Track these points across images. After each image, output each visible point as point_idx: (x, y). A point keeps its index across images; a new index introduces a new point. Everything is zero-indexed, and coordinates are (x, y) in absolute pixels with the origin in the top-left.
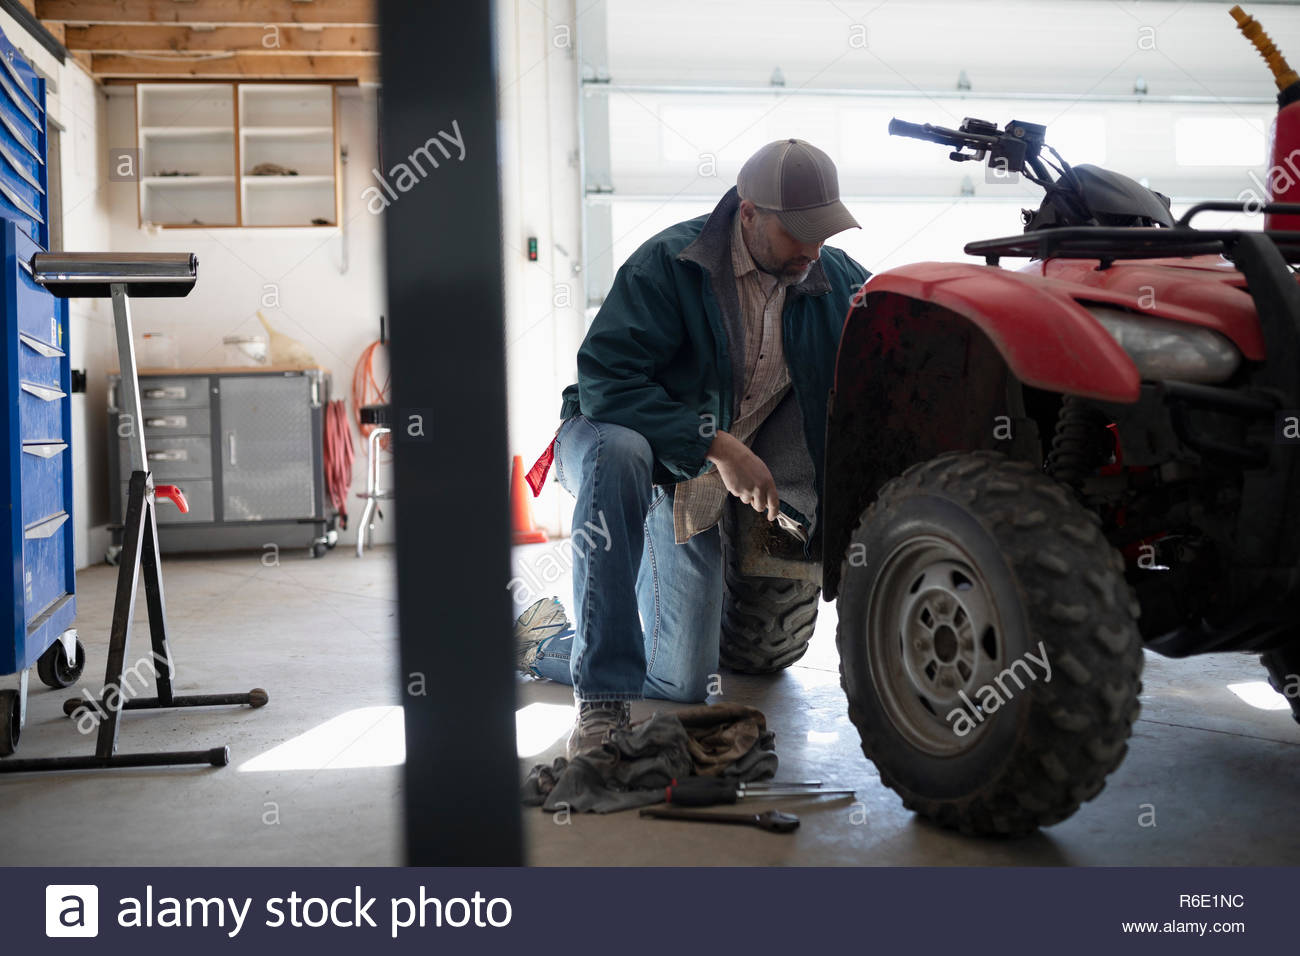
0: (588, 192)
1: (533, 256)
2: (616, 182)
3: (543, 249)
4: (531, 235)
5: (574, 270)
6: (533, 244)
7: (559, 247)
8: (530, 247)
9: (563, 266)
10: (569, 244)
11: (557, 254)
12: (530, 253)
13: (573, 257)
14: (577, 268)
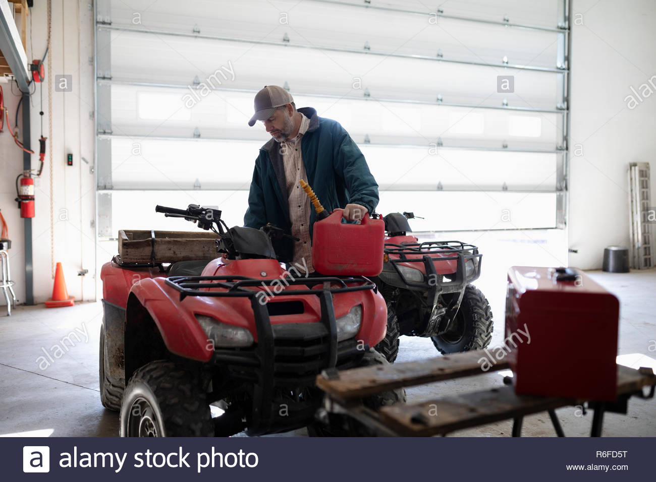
0: (100, 133)
1: (70, 163)
2: (114, 128)
3: (75, 160)
4: (70, 153)
5: (91, 170)
6: (70, 157)
7: (84, 159)
8: (68, 158)
9: (86, 168)
10: (89, 158)
11: (83, 162)
12: (68, 162)
13: (90, 164)
14: (93, 170)
